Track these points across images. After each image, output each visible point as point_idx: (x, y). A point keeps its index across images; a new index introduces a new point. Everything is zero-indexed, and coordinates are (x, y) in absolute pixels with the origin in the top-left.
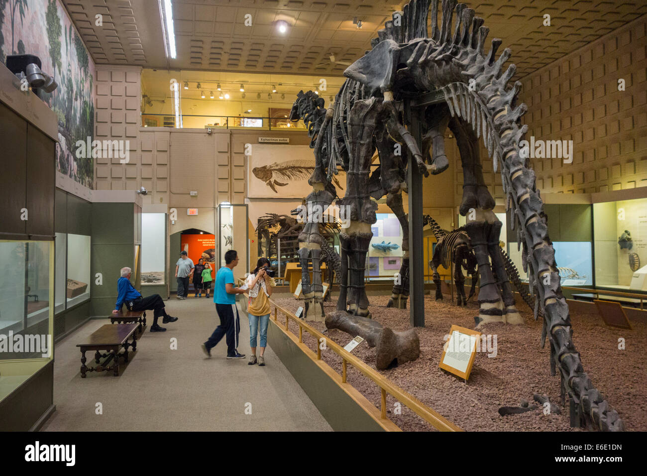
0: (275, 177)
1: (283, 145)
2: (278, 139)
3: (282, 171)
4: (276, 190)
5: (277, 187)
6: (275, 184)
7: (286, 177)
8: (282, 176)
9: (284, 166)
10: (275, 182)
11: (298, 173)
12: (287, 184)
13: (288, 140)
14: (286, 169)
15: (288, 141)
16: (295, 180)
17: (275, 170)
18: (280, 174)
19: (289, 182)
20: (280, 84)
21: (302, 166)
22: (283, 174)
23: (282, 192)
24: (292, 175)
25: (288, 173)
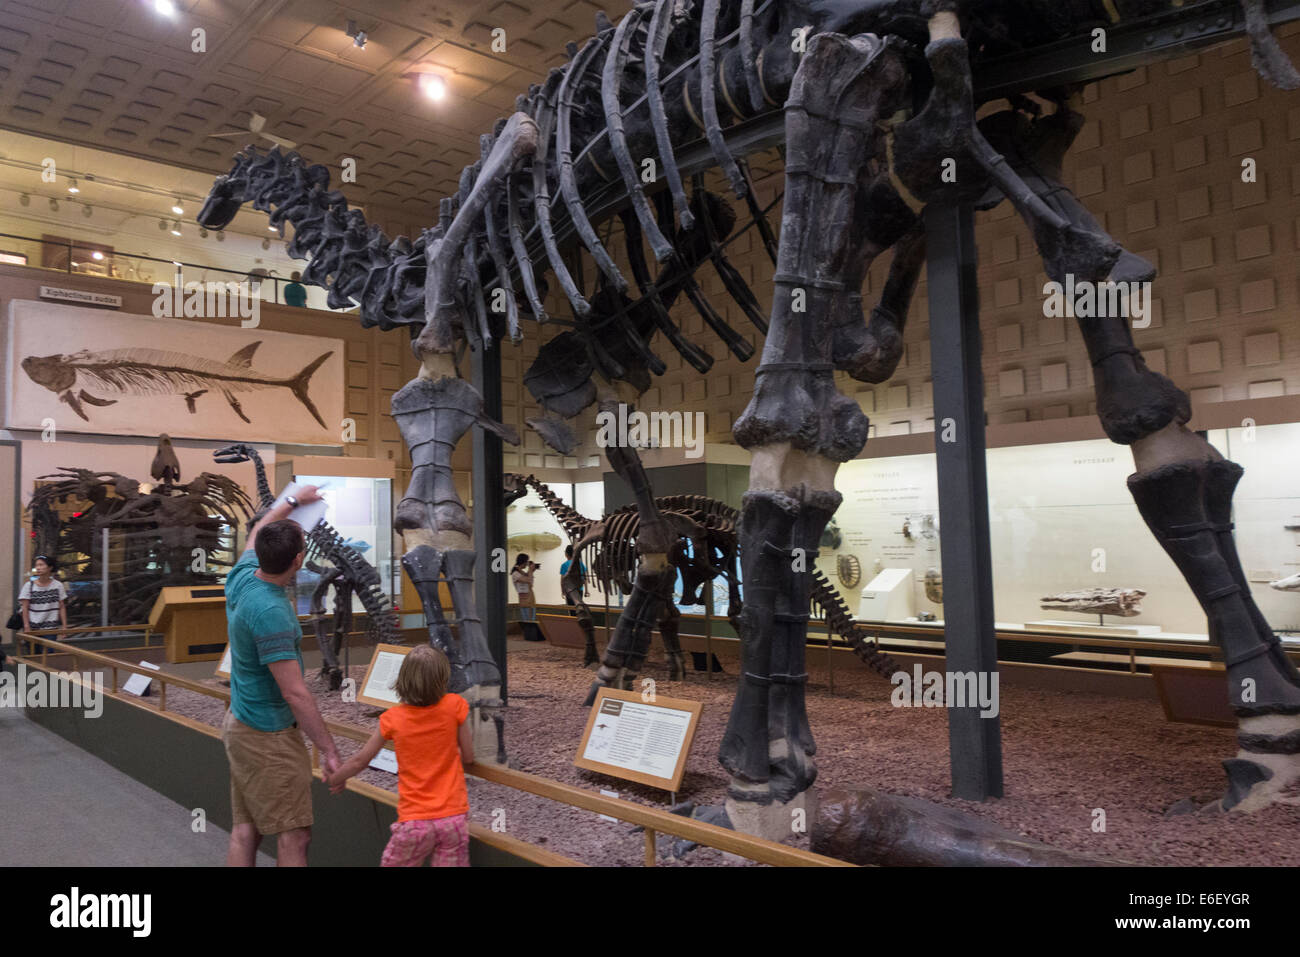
0: (83, 382)
1: (107, 312)
2: (94, 297)
3: (102, 370)
4: (85, 413)
5: (87, 407)
6: (81, 400)
7: (112, 386)
8: (102, 383)
9: (109, 358)
10: (84, 396)
11: (142, 377)
12: (115, 402)
13: (118, 301)
14: (113, 366)
15: (119, 304)
16: (136, 393)
17: (84, 366)
18: (95, 379)
19: (120, 398)
20: (90, 178)
21: (154, 363)
22: (105, 378)
23: (101, 420)
24: (127, 381)
25: (118, 376)
